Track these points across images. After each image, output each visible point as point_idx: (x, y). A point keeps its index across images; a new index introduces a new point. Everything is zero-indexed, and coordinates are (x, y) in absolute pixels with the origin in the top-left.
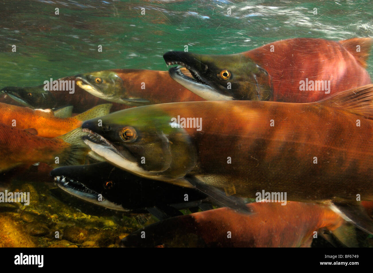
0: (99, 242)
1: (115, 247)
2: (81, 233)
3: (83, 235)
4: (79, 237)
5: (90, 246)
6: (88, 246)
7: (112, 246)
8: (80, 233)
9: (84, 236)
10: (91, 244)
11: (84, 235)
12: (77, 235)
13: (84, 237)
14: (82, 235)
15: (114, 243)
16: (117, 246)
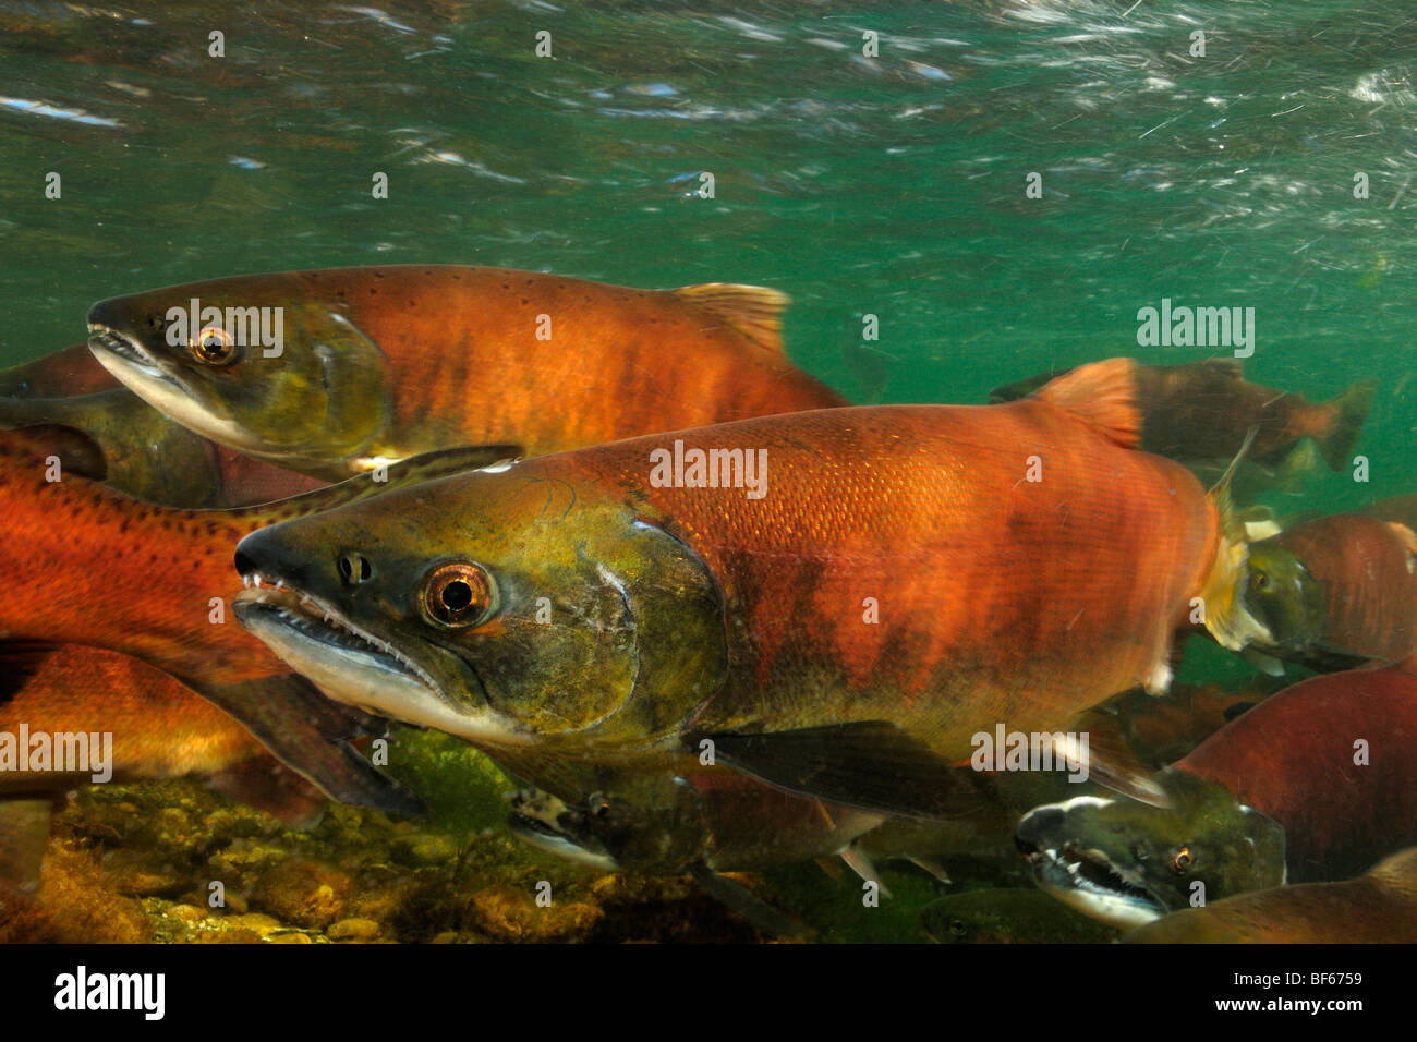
0: (396, 921)
1: (459, 942)
2: (322, 884)
3: (331, 895)
4: (315, 901)
5: (362, 937)
6: (351, 937)
7: (446, 937)
8: (318, 883)
9: (335, 899)
10: (361, 928)
11: (334, 893)
12: (309, 893)
13: (336, 903)
14: (326, 896)
15: (456, 928)
16: (468, 939)
